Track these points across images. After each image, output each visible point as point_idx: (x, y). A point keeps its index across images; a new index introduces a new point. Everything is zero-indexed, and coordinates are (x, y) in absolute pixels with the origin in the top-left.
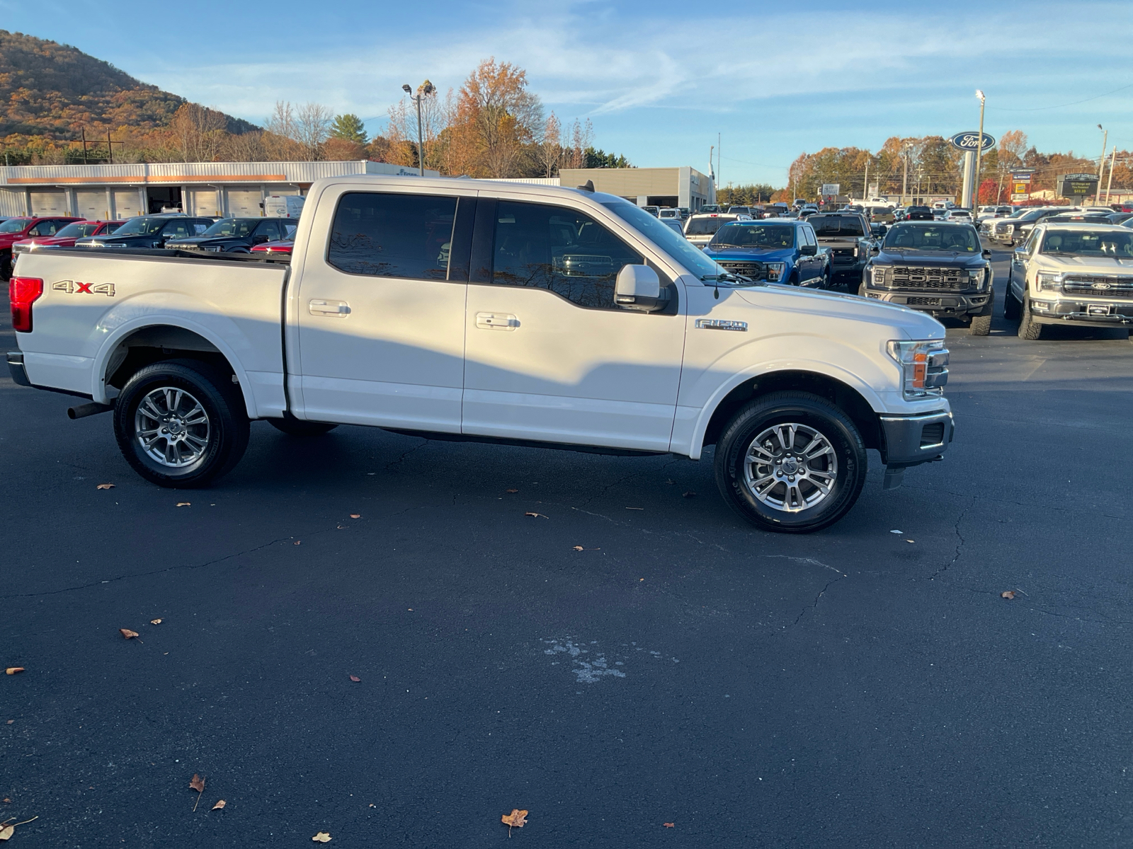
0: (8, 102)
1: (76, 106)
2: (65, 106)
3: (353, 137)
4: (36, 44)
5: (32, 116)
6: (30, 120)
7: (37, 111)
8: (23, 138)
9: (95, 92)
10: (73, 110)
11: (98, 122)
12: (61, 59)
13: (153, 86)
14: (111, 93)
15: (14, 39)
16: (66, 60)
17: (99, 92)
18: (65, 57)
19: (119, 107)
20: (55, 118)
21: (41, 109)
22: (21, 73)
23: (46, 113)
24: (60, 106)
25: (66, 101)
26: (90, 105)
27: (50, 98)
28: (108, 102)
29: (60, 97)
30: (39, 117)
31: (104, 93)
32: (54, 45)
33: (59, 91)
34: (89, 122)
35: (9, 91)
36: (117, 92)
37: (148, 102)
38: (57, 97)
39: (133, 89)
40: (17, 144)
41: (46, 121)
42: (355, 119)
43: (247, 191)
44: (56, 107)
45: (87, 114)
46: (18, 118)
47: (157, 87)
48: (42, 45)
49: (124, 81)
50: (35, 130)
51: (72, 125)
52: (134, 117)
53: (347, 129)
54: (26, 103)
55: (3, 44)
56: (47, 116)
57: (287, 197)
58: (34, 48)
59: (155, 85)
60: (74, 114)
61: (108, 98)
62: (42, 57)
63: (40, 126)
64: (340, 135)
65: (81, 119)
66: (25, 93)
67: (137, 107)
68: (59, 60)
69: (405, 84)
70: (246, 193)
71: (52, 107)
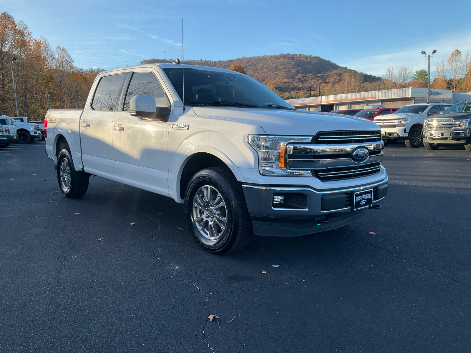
0: (294, 79)
1: (317, 78)
2: (313, 78)
3: (423, 79)
4: (305, 57)
5: (301, 84)
6: (301, 85)
7: (303, 82)
8: (297, 92)
9: (324, 72)
10: (315, 80)
11: (324, 83)
12: (313, 61)
13: (345, 67)
14: (329, 72)
15: (298, 57)
16: (315, 62)
17: (325, 72)
18: (315, 61)
19: (332, 77)
20: (309, 83)
21: (305, 81)
22: (299, 68)
23: (306, 82)
24: (311, 79)
25: (313, 77)
26: (321, 77)
27: (308, 76)
28: (328, 76)
29: (312, 76)
30: (304, 84)
31: (327, 72)
32: (311, 57)
33: (311, 73)
34: (320, 84)
35: (295, 75)
36: (331, 71)
37: (343, 74)
38: (310, 76)
39: (338, 70)
40: (295, 94)
41: (306, 85)
42: (425, 71)
43: (359, 104)
44: (310, 79)
45: (320, 81)
46: (297, 85)
47: (347, 68)
48: (307, 57)
49: (335, 67)
50: (301, 89)
51: (314, 86)
52: (337, 80)
53: (420, 76)
54: (300, 79)
55: (295, 59)
56: (307, 83)
57: (373, 106)
58: (304, 59)
59: (346, 67)
60: (316, 81)
61: (328, 74)
62: (307, 62)
63: (304, 87)
64: (417, 79)
65: (318, 83)
66: (300, 75)
67: (339, 76)
68: (313, 62)
69: (422, 51)
70: (359, 105)
71: (308, 80)
